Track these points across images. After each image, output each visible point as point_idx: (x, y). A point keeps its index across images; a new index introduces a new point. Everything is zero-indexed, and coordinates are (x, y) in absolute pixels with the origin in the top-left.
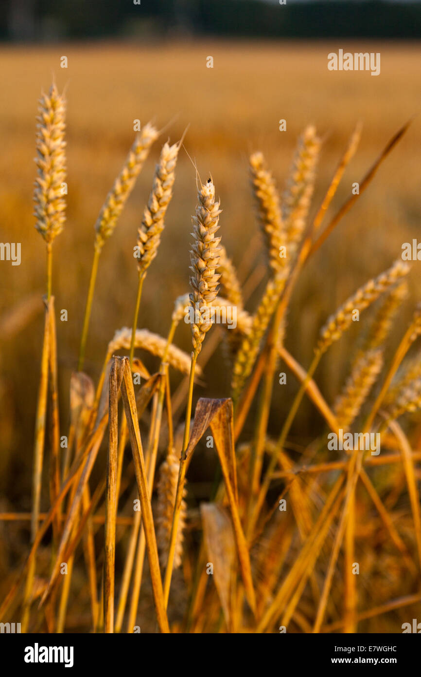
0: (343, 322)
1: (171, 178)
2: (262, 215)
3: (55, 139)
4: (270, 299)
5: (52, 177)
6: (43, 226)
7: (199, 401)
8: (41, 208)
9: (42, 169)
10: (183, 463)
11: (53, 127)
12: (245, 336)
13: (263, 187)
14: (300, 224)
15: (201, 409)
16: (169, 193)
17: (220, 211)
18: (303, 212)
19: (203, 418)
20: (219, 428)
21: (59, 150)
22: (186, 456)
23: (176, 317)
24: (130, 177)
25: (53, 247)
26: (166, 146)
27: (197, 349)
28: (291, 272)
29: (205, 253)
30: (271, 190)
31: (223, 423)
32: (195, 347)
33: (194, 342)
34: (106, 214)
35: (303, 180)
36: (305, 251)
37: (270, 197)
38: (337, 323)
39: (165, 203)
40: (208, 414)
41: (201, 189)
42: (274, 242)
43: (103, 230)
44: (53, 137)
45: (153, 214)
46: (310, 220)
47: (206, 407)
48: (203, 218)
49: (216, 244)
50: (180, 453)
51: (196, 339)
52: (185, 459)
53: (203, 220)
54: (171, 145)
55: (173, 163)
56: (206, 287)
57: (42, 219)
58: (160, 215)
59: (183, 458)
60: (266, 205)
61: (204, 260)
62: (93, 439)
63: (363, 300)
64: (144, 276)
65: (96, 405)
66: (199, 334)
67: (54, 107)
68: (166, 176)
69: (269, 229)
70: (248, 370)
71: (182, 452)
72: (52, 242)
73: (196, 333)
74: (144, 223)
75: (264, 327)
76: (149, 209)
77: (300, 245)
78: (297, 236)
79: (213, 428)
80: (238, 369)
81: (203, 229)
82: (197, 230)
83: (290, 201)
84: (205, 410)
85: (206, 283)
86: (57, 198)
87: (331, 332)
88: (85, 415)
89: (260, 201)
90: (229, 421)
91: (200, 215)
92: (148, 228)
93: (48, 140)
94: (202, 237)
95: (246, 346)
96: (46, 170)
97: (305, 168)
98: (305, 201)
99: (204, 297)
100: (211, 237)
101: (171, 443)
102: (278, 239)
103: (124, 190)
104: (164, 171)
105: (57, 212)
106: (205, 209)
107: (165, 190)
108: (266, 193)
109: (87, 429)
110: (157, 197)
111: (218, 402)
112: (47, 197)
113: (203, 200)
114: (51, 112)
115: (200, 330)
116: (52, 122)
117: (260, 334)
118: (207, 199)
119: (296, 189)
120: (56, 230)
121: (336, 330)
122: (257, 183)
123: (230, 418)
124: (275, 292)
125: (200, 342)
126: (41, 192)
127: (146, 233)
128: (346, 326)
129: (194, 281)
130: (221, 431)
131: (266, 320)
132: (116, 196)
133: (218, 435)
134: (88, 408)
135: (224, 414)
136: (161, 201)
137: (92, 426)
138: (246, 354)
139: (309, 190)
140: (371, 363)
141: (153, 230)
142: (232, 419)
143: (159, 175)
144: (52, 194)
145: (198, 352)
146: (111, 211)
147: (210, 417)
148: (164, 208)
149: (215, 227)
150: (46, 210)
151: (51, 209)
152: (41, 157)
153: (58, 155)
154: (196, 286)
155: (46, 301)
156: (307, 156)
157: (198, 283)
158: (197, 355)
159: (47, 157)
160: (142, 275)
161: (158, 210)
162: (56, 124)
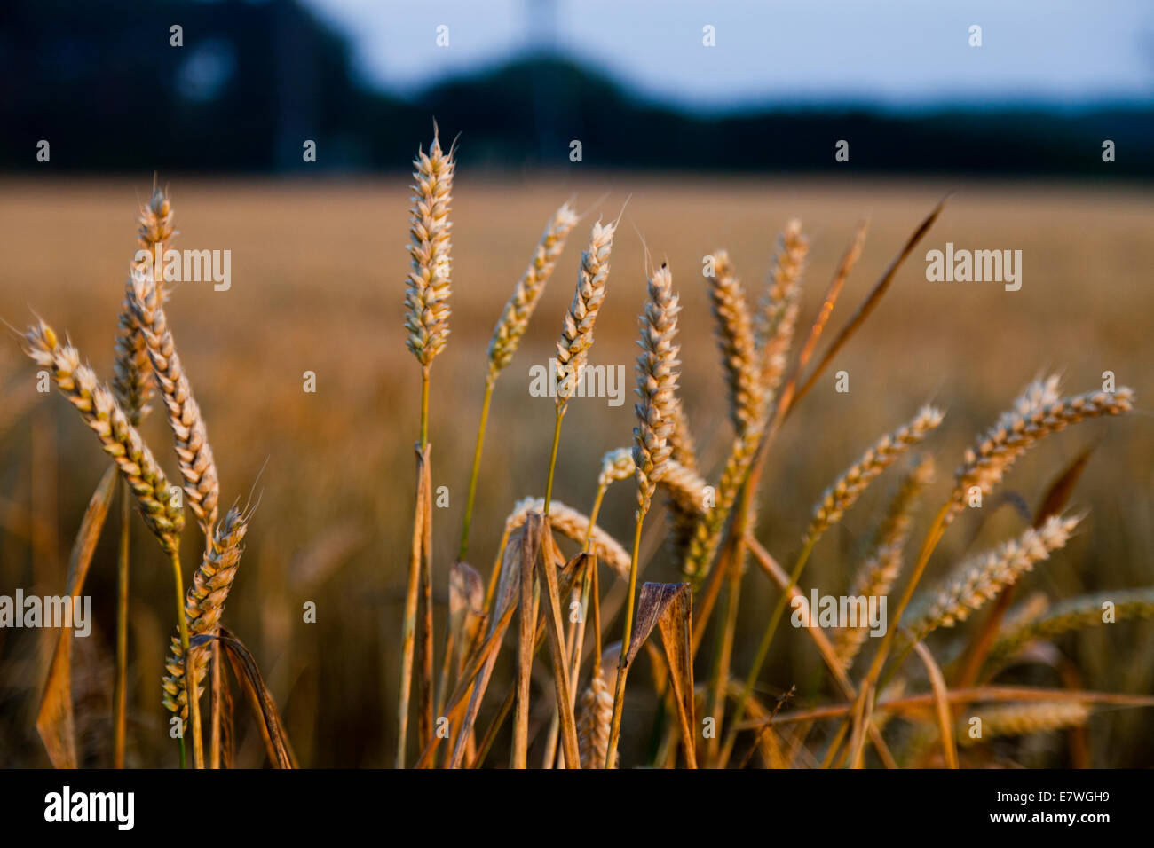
0: (845, 496)
1: (603, 271)
2: (726, 342)
3: (437, 218)
4: (737, 462)
5: (431, 272)
6: (417, 340)
7: (644, 585)
8: (416, 316)
9: (417, 260)
10: (623, 672)
11: (435, 200)
12: (702, 517)
13: (728, 300)
14: (778, 361)
15: (647, 596)
16: (600, 292)
17: (679, 309)
18: (784, 345)
19: (651, 609)
20: (671, 628)
21: (442, 233)
22: (627, 662)
23: (605, 479)
24: (538, 279)
25: (431, 372)
26: (598, 225)
27: (644, 507)
28: (768, 426)
29: (657, 367)
30: (740, 305)
31: (677, 620)
32: (641, 503)
33: (640, 497)
34: (504, 333)
35: (782, 296)
36: (786, 399)
37: (737, 316)
38: (835, 498)
39: (595, 306)
40: (657, 604)
41: (651, 275)
42: (743, 382)
43: (499, 354)
44: (433, 213)
45: (577, 321)
46: (793, 355)
47: (654, 594)
48: (654, 318)
49: (673, 355)
50: (618, 659)
51: (643, 490)
52: (625, 666)
53: (654, 321)
54: (604, 225)
55: (607, 249)
56: (658, 416)
57: (417, 332)
58: (587, 323)
59: (622, 665)
60: (732, 327)
61: (655, 379)
62: (487, 649)
63: (873, 463)
64: (564, 411)
65: (487, 608)
66: (647, 484)
67: (436, 172)
68: (597, 267)
69: (737, 362)
70: (706, 570)
71: (620, 657)
72: (430, 365)
73: (643, 482)
74: (566, 336)
75: (728, 504)
76: (573, 315)
77: (779, 393)
78: (775, 380)
79: (662, 627)
80: (690, 567)
81: (655, 334)
82: (645, 335)
83: (765, 327)
84: (654, 598)
85: (657, 410)
86: (439, 301)
87: (827, 512)
88: (471, 623)
89: (723, 320)
90: (686, 617)
91: (650, 314)
92: (570, 341)
93: (426, 218)
94: (653, 346)
95: (702, 532)
96: (424, 262)
97: (786, 280)
98: (786, 328)
99: (655, 428)
100: (665, 345)
101: (599, 660)
102: (749, 378)
103: (528, 298)
104: (594, 261)
105: (438, 321)
106: (658, 306)
107: (594, 288)
108: (731, 309)
109: (474, 642)
110: (583, 298)
111: (672, 587)
112: (424, 300)
113: (655, 293)
114: (433, 178)
115: (649, 480)
116: (433, 192)
117: (722, 515)
118: (661, 291)
119: (773, 310)
120: (436, 348)
121: (834, 508)
122: (720, 294)
123: (688, 613)
124: (745, 452)
125: (648, 496)
126: (416, 294)
127: (568, 349)
128: (850, 502)
129: (640, 409)
130: (674, 631)
131: (731, 494)
132: (517, 307)
133: (670, 639)
134: (475, 613)
135: (678, 608)
136: (589, 304)
137: (481, 638)
138: (701, 545)
139: (792, 312)
140: (885, 564)
141: (577, 344)
142: (691, 615)
143: (586, 267)
144: (432, 296)
145: (644, 512)
146: (510, 328)
147: (660, 608)
148: (594, 313)
149: (672, 330)
150: (423, 319)
151: (430, 317)
152: (417, 243)
153: (441, 240)
154: (644, 416)
155: (420, 451)
156: (790, 262)
157: (646, 410)
158: (643, 515)
159: (425, 243)
160: (562, 410)
161: (585, 317)
162: (439, 197)
